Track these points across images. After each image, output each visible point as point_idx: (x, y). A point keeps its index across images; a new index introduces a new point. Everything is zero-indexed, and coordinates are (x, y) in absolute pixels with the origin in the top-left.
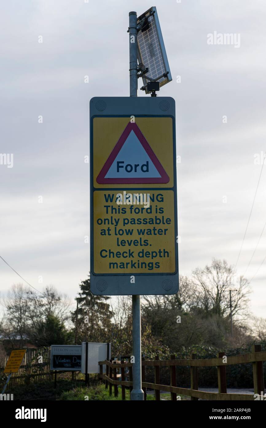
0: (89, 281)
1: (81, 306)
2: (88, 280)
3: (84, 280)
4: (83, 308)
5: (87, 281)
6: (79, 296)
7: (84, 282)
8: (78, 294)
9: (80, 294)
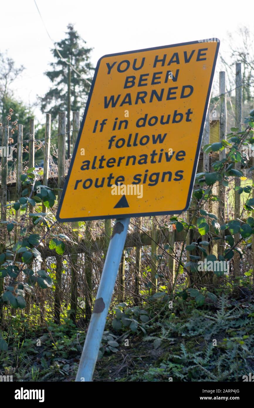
0: (67, 42)
1: (56, 85)
2: (66, 40)
3: (60, 41)
4: (59, 88)
5: (63, 42)
6: (51, 69)
7: (60, 45)
8: (49, 65)
9: (52, 64)
